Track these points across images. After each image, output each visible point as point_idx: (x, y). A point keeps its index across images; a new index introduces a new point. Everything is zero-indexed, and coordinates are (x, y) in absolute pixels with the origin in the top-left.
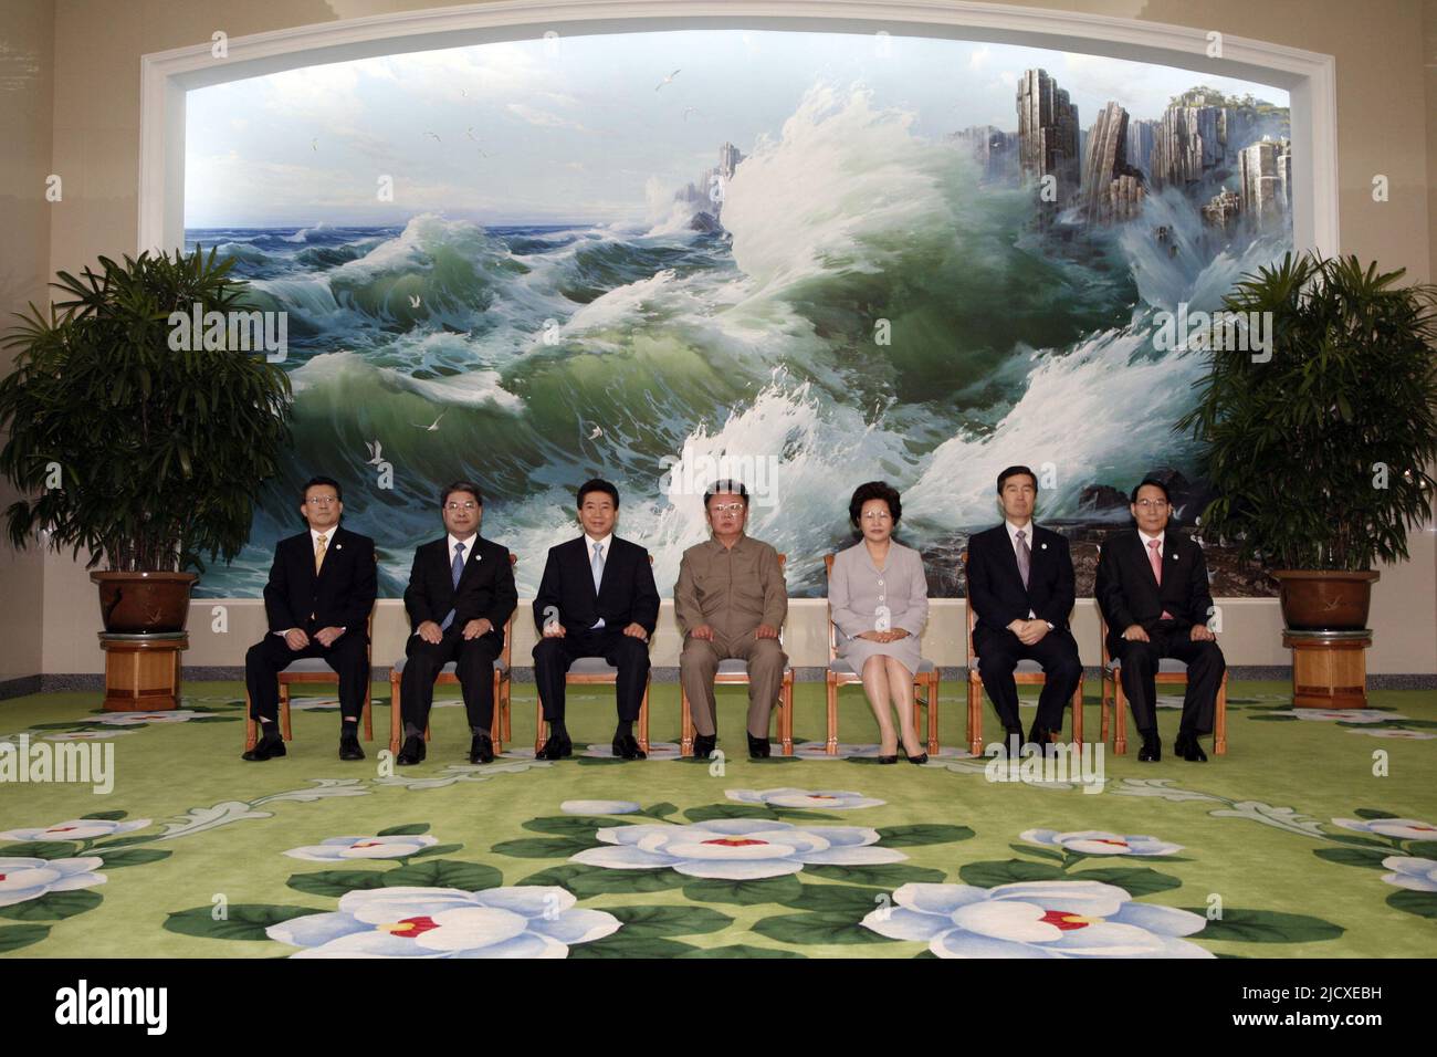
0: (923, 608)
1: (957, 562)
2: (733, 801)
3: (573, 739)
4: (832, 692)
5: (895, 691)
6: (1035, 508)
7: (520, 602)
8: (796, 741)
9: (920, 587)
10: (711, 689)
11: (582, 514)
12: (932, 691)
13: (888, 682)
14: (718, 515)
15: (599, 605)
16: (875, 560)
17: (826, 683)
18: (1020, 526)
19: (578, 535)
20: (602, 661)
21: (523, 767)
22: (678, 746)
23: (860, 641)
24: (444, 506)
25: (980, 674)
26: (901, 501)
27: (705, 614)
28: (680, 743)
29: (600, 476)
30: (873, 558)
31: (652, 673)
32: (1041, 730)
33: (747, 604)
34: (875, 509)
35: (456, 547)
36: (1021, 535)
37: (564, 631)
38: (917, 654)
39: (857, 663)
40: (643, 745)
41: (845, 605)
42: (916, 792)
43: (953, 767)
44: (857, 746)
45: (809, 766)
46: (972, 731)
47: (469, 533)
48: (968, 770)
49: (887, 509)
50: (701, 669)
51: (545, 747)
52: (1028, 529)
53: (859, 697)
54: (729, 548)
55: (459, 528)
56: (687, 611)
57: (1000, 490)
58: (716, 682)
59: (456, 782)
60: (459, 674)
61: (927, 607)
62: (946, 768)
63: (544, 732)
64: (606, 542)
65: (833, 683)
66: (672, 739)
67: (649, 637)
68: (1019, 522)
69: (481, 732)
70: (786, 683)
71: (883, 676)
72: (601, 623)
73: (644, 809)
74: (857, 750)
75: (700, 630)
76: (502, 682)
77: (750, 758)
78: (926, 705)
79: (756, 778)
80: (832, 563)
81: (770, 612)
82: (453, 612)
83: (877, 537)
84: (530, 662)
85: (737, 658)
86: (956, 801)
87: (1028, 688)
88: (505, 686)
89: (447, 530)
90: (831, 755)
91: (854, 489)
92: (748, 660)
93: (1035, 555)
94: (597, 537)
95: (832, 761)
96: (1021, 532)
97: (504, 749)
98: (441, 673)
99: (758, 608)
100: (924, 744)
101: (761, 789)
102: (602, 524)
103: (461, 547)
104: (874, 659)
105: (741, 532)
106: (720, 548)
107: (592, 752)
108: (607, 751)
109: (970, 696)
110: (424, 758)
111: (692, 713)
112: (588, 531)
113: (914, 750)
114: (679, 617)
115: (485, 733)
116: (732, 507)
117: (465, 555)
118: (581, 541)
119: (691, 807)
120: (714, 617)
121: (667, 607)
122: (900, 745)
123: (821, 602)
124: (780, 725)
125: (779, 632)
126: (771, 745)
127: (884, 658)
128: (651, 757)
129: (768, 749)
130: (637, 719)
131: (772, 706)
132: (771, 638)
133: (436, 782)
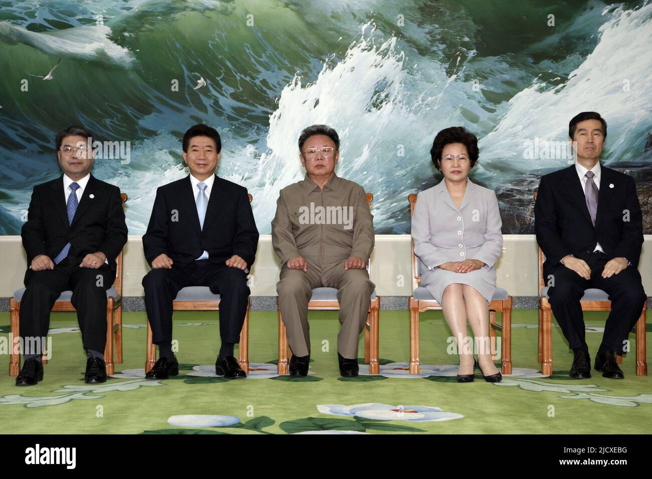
0: (498, 242)
1: (530, 201)
2: (325, 415)
3: (180, 361)
4: (415, 317)
5: (472, 316)
6: (603, 151)
7: (130, 238)
8: (382, 362)
9: (495, 224)
10: (305, 314)
11: (187, 156)
12: (506, 317)
13: (466, 306)
14: (311, 157)
15: (203, 238)
16: (454, 198)
17: (409, 310)
18: (588, 167)
19: (185, 176)
20: (206, 290)
21: (135, 386)
22: (275, 367)
23: (440, 271)
24: (58, 149)
25: (549, 301)
26: (479, 145)
27: (300, 247)
28: (277, 364)
29: (204, 123)
30: (451, 196)
31: (253, 302)
32: (608, 354)
33: (338, 237)
34: (455, 151)
35: (70, 186)
36: (590, 176)
37: (172, 263)
38: (493, 283)
39: (437, 291)
40: (243, 366)
41: (427, 240)
42: (490, 408)
43: (524, 385)
44: (437, 367)
45: (394, 384)
46: (543, 353)
47: (83, 174)
48: (539, 388)
49: (465, 152)
50: (296, 296)
51: (154, 368)
52: (596, 170)
53: (439, 322)
54: (322, 188)
55: (73, 169)
56: (284, 244)
57: (571, 135)
58: (309, 308)
59: (71, 400)
60: (74, 301)
61: (502, 241)
62: (519, 386)
63: (153, 354)
64: (210, 182)
65: (416, 310)
66: (271, 360)
67: (249, 267)
68: (588, 163)
69: (95, 354)
70: (373, 309)
71: (461, 302)
72: (205, 255)
73: (244, 423)
74: (438, 370)
75: (295, 261)
76: (114, 310)
77: (340, 377)
78: (500, 329)
79: (346, 394)
80: (415, 201)
81: (358, 245)
82: (68, 246)
83: (456, 177)
84: (139, 292)
85: (328, 286)
86: (529, 415)
87: (594, 314)
88: (118, 312)
89: (62, 171)
90: (414, 374)
91: (436, 134)
92: (338, 288)
93: (603, 194)
94: (200, 177)
95: (414, 379)
96: (590, 172)
97: (116, 370)
98: (57, 301)
99: (349, 243)
100: (499, 365)
101: (351, 404)
102: (205, 165)
103: (75, 187)
104: (453, 288)
105: (332, 173)
106: (314, 188)
107: (197, 372)
108: (212, 372)
109: (541, 322)
110: (41, 379)
111: (288, 337)
112: (193, 172)
113: (489, 371)
114: (276, 250)
115: (99, 355)
116: (325, 151)
117: (79, 194)
118: (186, 182)
119: (286, 420)
120: (307, 250)
121: (266, 243)
122: (477, 365)
123: (406, 238)
124: (368, 347)
125: (367, 264)
126: (360, 366)
127: (462, 286)
128: (251, 376)
129: (356, 369)
130: (238, 342)
131: (361, 330)
132: (359, 268)
133: (52, 401)
